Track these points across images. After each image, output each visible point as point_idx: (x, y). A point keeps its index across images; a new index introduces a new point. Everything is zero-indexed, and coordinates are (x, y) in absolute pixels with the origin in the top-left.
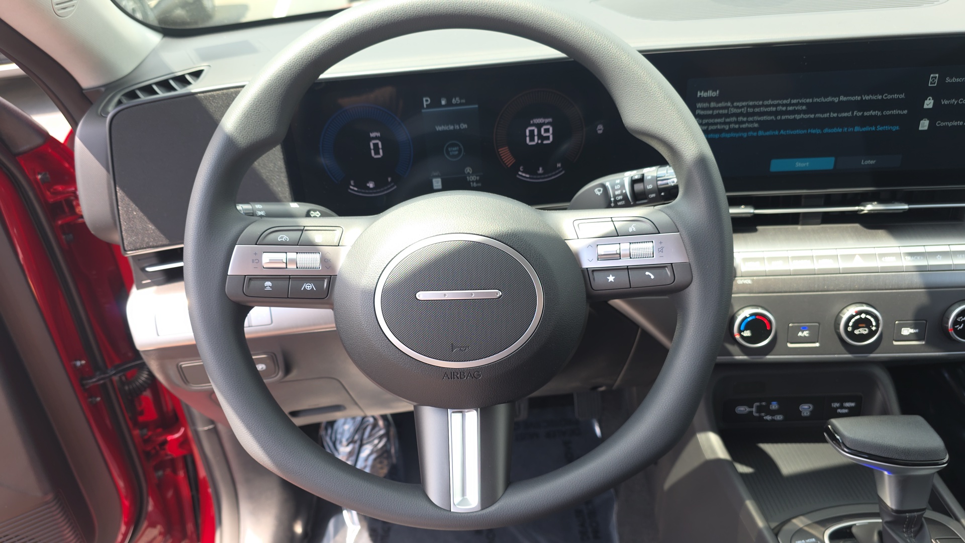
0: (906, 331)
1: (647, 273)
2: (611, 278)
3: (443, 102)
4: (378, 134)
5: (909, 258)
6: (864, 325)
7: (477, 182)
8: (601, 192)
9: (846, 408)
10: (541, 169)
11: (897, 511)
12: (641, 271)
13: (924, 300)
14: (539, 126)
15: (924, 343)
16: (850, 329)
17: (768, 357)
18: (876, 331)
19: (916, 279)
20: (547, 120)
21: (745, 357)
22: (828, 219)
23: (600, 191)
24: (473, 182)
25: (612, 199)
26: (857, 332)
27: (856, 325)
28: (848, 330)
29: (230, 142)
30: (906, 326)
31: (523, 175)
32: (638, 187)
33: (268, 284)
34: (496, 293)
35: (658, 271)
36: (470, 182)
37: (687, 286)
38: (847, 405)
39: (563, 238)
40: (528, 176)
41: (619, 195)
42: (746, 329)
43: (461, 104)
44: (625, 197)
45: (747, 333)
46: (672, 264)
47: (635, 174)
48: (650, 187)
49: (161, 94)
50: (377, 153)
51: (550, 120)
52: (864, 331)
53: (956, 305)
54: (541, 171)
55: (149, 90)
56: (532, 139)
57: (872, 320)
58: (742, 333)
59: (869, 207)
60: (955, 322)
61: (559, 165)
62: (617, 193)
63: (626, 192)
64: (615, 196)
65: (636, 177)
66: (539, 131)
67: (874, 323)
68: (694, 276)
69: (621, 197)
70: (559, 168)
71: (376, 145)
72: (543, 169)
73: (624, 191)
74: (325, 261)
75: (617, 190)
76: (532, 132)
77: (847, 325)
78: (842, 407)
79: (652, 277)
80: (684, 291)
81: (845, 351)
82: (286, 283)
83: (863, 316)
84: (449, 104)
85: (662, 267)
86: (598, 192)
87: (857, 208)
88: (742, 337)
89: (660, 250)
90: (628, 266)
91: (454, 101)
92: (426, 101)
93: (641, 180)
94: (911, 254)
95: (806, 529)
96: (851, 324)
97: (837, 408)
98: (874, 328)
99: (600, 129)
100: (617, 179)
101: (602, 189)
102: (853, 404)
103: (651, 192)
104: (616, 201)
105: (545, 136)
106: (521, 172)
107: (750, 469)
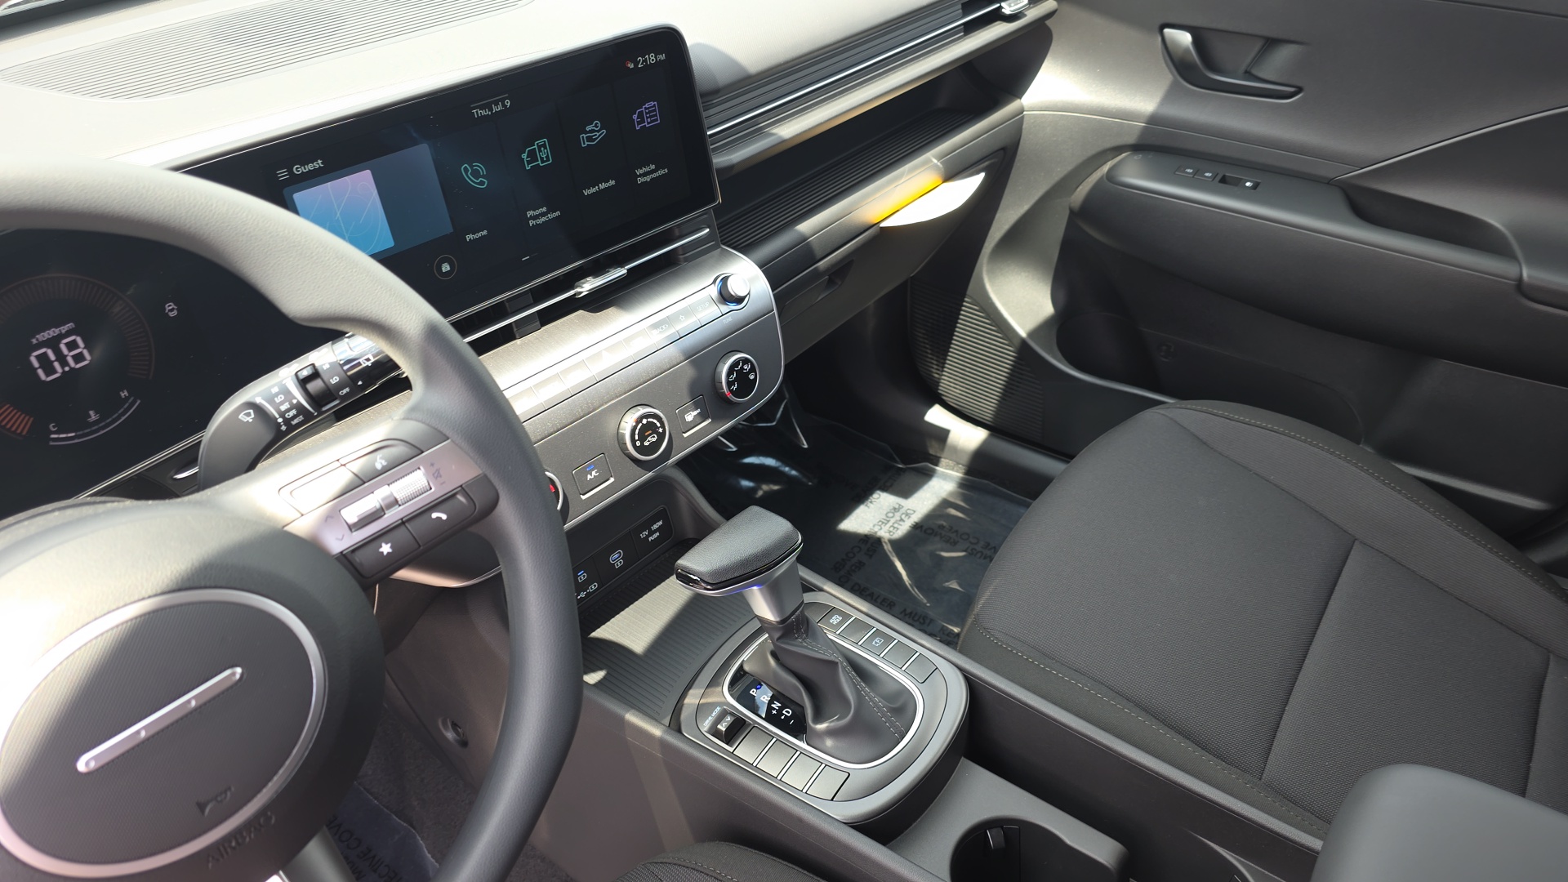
0: (690, 417)
1: (434, 515)
2: (386, 549)
5: (655, 332)
6: (650, 432)
8: (253, 416)
9: (655, 531)
10: (92, 413)
11: (781, 622)
12: (424, 518)
13: (690, 373)
14: (53, 343)
15: (710, 420)
18: (664, 431)
19: (673, 352)
20: (64, 329)
23: (248, 415)
25: (280, 420)
26: (646, 443)
27: (643, 438)
28: (637, 445)
30: (687, 411)
31: (60, 437)
32: (315, 386)
34: (233, 674)
35: (446, 506)
37: (495, 503)
38: (655, 527)
39: (280, 526)
40: (71, 435)
41: (288, 410)
44: (300, 409)
46: (461, 486)
47: (299, 366)
48: (335, 380)
51: (70, 325)
52: (652, 439)
53: (721, 364)
54: (93, 416)
56: (49, 370)
57: (655, 421)
59: (588, 286)
60: (729, 384)
61: (125, 394)
62: (283, 408)
63: (298, 402)
64: (282, 415)
65: (305, 373)
66: (58, 353)
67: (658, 425)
68: (498, 488)
69: (294, 412)
70: (127, 398)
72: (96, 413)
73: (295, 401)
75: (282, 403)
76: (43, 359)
77: (633, 441)
78: (651, 533)
79: (444, 517)
80: (494, 513)
81: (644, 471)
83: (644, 421)
85: (451, 497)
86: (247, 417)
87: (572, 293)
89: (436, 475)
90: (402, 519)
93: (315, 374)
94: (655, 326)
96: (636, 437)
97: (648, 536)
98: (661, 430)
99: (172, 310)
100: (273, 386)
101: (251, 411)
102: (660, 523)
103: (340, 386)
104: (287, 422)
105: (73, 357)
106: (55, 433)
107: (601, 673)
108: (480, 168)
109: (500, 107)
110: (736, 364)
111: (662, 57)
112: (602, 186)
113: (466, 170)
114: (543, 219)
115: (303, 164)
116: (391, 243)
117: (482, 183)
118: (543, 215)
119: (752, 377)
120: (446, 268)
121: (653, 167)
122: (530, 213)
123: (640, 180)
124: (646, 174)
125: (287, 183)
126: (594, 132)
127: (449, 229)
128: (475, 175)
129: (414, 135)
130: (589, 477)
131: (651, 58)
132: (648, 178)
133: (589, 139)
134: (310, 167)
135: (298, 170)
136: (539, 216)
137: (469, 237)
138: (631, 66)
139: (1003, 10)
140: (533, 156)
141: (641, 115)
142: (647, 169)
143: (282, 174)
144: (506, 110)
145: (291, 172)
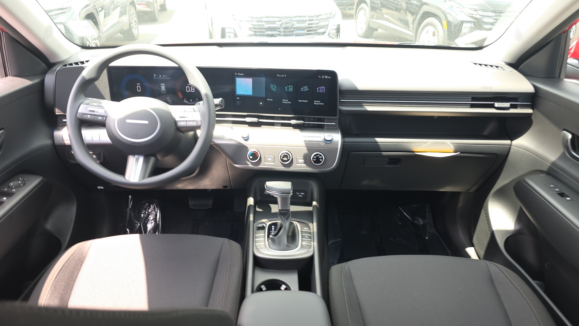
0: (300, 161)
1: (191, 122)
2: (182, 123)
3: (160, 76)
4: (139, 84)
6: (286, 157)
7: (171, 102)
9: (301, 195)
11: (280, 210)
13: (305, 151)
14: (190, 86)
15: (306, 165)
16: (282, 158)
17: (259, 166)
18: (290, 159)
21: (252, 166)
22: (283, 125)
26: (284, 159)
27: (283, 157)
29: (83, 78)
33: (89, 115)
34: (147, 122)
36: (169, 102)
37: (200, 126)
38: (302, 194)
40: (187, 102)
42: (251, 156)
43: (166, 77)
46: (197, 120)
49: (74, 66)
50: (139, 90)
52: (286, 159)
53: (313, 153)
54: (191, 100)
55: (71, 64)
56: (188, 90)
57: (288, 155)
59: (293, 122)
60: (313, 158)
66: (190, 88)
67: (289, 157)
70: (197, 99)
71: (139, 87)
74: (105, 112)
76: (188, 88)
77: (281, 157)
78: (300, 194)
81: (282, 166)
82: (94, 116)
83: (286, 154)
84: (162, 76)
87: (290, 122)
88: (250, 158)
90: (186, 120)
91: (163, 76)
92: (155, 75)
95: (265, 222)
96: (282, 156)
102: (304, 194)
105: (192, 89)
106: (185, 100)
107: (261, 210)
108: (275, 86)
109: (283, 76)
110: (317, 154)
111: (330, 78)
112: (304, 101)
113: (272, 86)
114: (286, 103)
115: (240, 73)
116: (251, 94)
117: (274, 90)
118: (287, 101)
119: (321, 160)
120: (261, 103)
121: (319, 102)
122: (283, 100)
123: (315, 103)
124: (317, 103)
125: (236, 76)
126: (305, 89)
127: (264, 96)
128: (273, 88)
129: (263, 75)
130: (268, 159)
131: (326, 77)
132: (317, 104)
133: (303, 89)
134: (241, 74)
135: (239, 74)
136: (285, 101)
137: (268, 99)
138: (320, 77)
139: (495, 105)
140: (288, 88)
141: (319, 89)
142: (318, 102)
143: (236, 74)
144: (285, 77)
145: (237, 74)
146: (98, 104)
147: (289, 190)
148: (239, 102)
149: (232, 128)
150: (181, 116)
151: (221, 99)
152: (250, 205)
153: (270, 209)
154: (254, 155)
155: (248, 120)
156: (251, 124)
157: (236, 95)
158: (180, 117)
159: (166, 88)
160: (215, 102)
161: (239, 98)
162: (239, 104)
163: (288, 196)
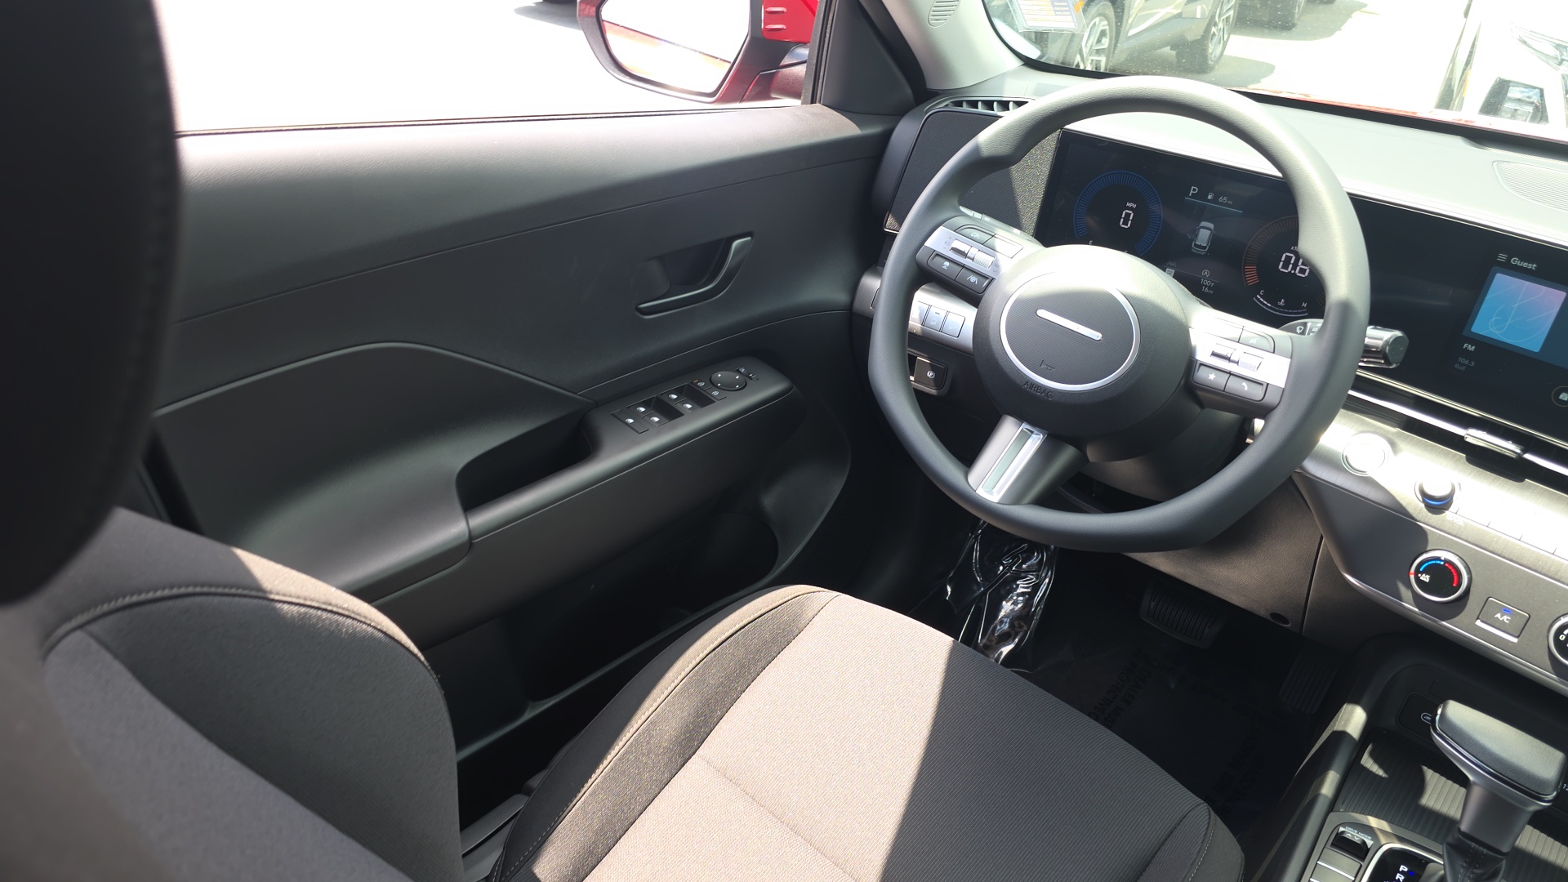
1: (1245, 385)
2: (1212, 376)
3: (1210, 197)
4: (1133, 206)
7: (1210, 288)
8: (1300, 331)
11: (1464, 834)
12: (1239, 380)
14: (1298, 255)
16: (1562, 638)
17: (1444, 623)
21: (1416, 610)
24: (1206, 286)
28: (1560, 638)
31: (1260, 299)
33: (947, 264)
34: (1096, 335)
35: (1253, 385)
36: (1203, 285)
37: (1272, 408)
39: (1190, 325)
40: (1268, 305)
42: (1426, 572)
43: (1226, 205)
45: (1425, 578)
46: (1268, 384)
49: (981, 109)
50: (1125, 223)
54: (1282, 303)
55: (974, 104)
56: (1286, 266)
58: (1419, 575)
61: (1305, 305)
66: (1296, 260)
68: (1283, 403)
70: (1303, 308)
71: (1128, 215)
72: (1285, 303)
74: (996, 265)
76: (1288, 259)
77: (1559, 631)
79: (1246, 389)
80: (1270, 413)
81: (1550, 668)
82: (959, 268)
84: (1215, 200)
85: (1258, 383)
88: (1418, 580)
90: (1231, 371)
91: (1221, 199)
92: (1194, 190)
95: (1379, 833)
96: (1565, 632)
101: (1302, 328)
105: (1301, 268)
106: (1260, 295)
107: (1381, 773)
115: (1521, 260)
116: (1536, 348)
120: (1564, 396)
125: (1500, 263)
130: (1498, 615)
134: (1525, 265)
135: (1515, 261)
143: (1502, 257)
145: (1509, 260)
146: (985, 237)
147: (1542, 783)
148: (1467, 362)
149: (1393, 444)
150: (1218, 351)
151: (1398, 333)
152: (1342, 735)
153: (1420, 786)
154: (1443, 576)
155: (1477, 437)
156: (1482, 458)
157: (1465, 333)
158: (1214, 354)
159: (1214, 239)
160: (1369, 338)
161: (1471, 348)
162: (1463, 368)
163: (1526, 804)
